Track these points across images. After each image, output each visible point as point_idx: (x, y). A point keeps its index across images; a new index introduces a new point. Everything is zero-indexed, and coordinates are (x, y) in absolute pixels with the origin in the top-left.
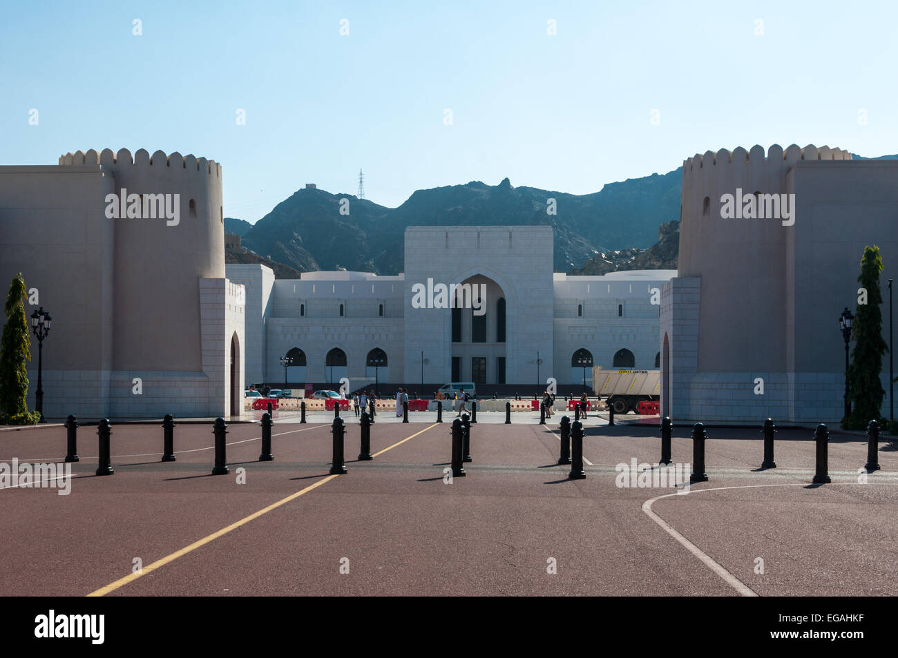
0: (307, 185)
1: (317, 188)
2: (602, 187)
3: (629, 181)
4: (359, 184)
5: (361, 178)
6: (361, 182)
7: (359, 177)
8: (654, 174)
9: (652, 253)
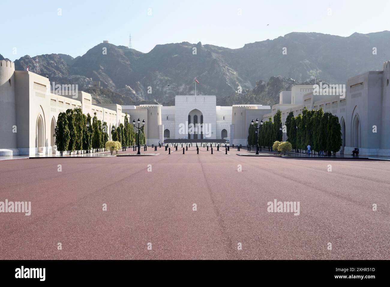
0: (104, 41)
1: (109, 43)
2: (244, 45)
3: (256, 42)
4: (129, 41)
5: (130, 38)
6: (130, 40)
7: (129, 38)
8: (267, 39)
9: (253, 92)
